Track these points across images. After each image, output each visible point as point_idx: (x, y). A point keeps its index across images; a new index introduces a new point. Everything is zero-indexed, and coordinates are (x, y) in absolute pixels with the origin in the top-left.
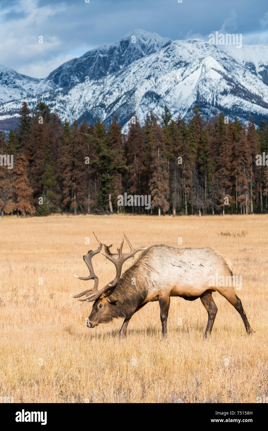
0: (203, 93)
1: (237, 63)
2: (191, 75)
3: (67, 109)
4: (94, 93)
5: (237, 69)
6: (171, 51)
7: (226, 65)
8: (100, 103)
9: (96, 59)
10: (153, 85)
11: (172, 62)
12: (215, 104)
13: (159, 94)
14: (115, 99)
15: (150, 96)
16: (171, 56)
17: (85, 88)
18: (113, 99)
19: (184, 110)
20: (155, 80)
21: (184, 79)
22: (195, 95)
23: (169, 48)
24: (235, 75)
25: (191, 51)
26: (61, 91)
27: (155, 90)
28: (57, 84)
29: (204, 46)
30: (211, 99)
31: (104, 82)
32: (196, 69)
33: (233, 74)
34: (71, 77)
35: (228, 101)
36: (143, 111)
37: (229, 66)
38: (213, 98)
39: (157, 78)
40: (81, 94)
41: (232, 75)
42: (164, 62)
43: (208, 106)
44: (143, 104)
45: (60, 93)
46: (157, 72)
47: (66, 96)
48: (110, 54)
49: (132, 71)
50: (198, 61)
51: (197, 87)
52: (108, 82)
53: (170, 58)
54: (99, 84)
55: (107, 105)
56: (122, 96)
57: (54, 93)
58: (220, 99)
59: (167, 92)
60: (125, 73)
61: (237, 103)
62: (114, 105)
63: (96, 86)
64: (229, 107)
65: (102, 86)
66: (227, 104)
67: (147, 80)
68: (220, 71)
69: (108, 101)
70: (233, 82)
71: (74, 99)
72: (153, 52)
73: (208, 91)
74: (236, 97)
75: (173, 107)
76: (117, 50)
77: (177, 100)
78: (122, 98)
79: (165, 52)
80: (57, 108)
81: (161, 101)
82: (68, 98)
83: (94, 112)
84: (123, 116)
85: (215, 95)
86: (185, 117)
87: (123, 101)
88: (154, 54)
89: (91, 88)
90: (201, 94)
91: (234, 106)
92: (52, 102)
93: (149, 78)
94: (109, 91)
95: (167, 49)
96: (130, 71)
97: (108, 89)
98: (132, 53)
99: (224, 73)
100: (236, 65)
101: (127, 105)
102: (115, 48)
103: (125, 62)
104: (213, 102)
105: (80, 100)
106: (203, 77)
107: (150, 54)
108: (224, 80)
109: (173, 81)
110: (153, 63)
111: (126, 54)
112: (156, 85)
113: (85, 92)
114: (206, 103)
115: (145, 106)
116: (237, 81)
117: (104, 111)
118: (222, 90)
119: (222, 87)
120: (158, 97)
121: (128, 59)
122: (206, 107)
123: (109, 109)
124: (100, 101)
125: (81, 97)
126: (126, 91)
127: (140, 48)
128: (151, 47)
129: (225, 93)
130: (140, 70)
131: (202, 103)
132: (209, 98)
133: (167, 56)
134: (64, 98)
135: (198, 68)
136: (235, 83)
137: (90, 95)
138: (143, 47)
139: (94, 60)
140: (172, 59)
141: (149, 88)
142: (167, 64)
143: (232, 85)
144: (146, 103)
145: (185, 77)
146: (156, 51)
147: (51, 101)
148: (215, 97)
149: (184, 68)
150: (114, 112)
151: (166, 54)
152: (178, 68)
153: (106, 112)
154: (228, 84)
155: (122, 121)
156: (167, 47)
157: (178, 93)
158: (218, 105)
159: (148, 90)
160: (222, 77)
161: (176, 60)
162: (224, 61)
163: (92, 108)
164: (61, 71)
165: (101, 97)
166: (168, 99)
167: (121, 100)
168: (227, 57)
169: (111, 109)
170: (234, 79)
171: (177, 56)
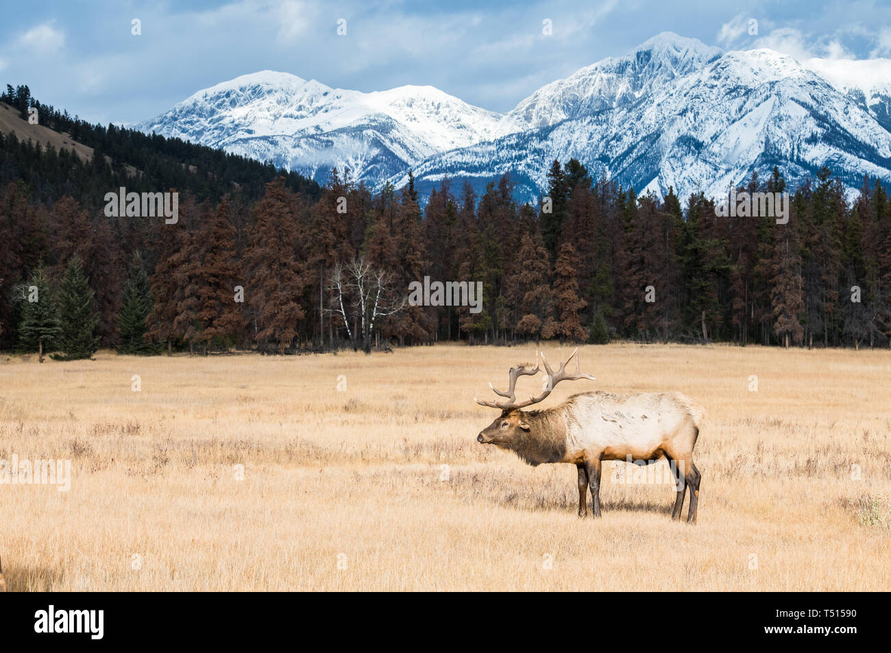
0: (776, 140)
1: (835, 91)
2: (756, 109)
3: (546, 163)
4: (591, 137)
5: (834, 100)
6: (723, 68)
7: (815, 93)
8: (601, 154)
9: (595, 81)
10: (690, 125)
11: (723, 87)
12: (795, 158)
13: (701, 140)
14: (626, 148)
15: (685, 144)
16: (723, 78)
17: (576, 129)
18: (623, 148)
19: (743, 168)
20: (695, 116)
21: (744, 115)
22: (762, 142)
23: (719, 64)
24: (830, 111)
25: (756, 70)
26: (536, 134)
27: (693, 134)
28: (529, 122)
29: (779, 61)
30: (790, 150)
31: (608, 120)
32: (765, 100)
33: (826, 108)
34: (554, 110)
35: (818, 154)
36: (672, 167)
37: (820, 94)
38: (793, 149)
39: (698, 113)
40: (570, 139)
41: (824, 110)
42: (710, 88)
43: (784, 161)
44: (674, 156)
45: (534, 138)
46: (697, 105)
47: (544, 143)
48: (619, 73)
49: (656, 102)
50: (768, 86)
51: (766, 129)
52: (615, 119)
53: (720, 80)
54: (599, 123)
55: (613, 157)
56: (638, 143)
57: (524, 136)
58: (805, 150)
59: (715, 138)
60: (643, 104)
61: (833, 158)
62: (624, 158)
63: (594, 127)
64: (819, 163)
65: (605, 126)
66: (816, 158)
67: (680, 117)
68: (806, 104)
69: (614, 151)
70: (827, 123)
71: (558, 147)
72: (690, 71)
73: (785, 136)
74: (831, 148)
75: (725, 162)
76: (631, 66)
77: (731, 151)
78: (638, 147)
79: (712, 71)
80: (529, 162)
81: (704, 153)
82: (547, 146)
83: (591, 169)
84: (639, 176)
85: (796, 143)
86: (744, 179)
87: (638, 151)
88: (693, 73)
89: (586, 128)
90: (772, 142)
91: (829, 162)
92: (520, 152)
93: (683, 113)
94: (616, 134)
95: (716, 66)
96: (652, 102)
97: (614, 131)
98: (655, 72)
99: (812, 106)
100: (832, 93)
101: (646, 158)
102: (627, 64)
103: (644, 87)
104: (792, 154)
105: (567, 149)
106: (776, 114)
107: (685, 74)
108: (812, 118)
109: (725, 120)
110: (691, 89)
111: (645, 73)
112: (697, 124)
113: (575, 136)
114: (781, 157)
115: (676, 160)
116: (834, 121)
117: (607, 167)
118: (808, 135)
119: (808, 130)
120: (699, 146)
121: (649, 82)
122: (780, 164)
123: (616, 164)
124: (601, 151)
125: (569, 144)
126: (645, 135)
127: (669, 64)
128: (687, 63)
129: (813, 140)
130: (669, 100)
131: (773, 156)
132: (785, 148)
133: (715, 77)
134: (541, 146)
135: (767, 98)
136: (830, 125)
137: (584, 140)
138: (675, 62)
139: (592, 82)
140: (724, 83)
141: (684, 131)
142: (715, 90)
143: (824, 127)
144: (679, 155)
145: (746, 113)
146: (696, 69)
147: (519, 150)
148: (796, 147)
149: (744, 98)
150: (624, 170)
151: (713, 74)
152: (735, 97)
153: (610, 169)
154: (819, 126)
155: (637, 185)
156: (716, 63)
157: (732, 139)
158: (801, 160)
159: (681, 133)
160: (808, 113)
161: (731, 84)
162: (812, 87)
163: (588, 162)
164: (538, 100)
165: (603, 143)
166: (715, 148)
167: (636, 150)
168: (817, 81)
169: (619, 165)
170: (828, 118)
171: (732, 78)
